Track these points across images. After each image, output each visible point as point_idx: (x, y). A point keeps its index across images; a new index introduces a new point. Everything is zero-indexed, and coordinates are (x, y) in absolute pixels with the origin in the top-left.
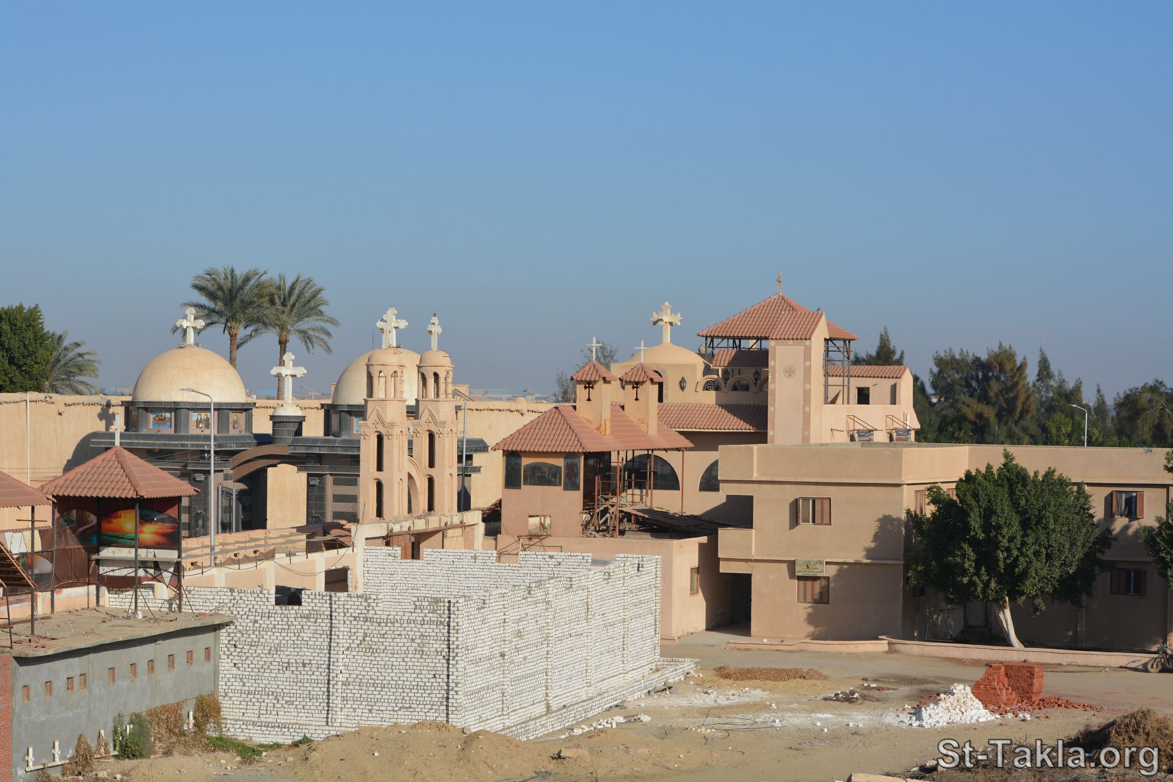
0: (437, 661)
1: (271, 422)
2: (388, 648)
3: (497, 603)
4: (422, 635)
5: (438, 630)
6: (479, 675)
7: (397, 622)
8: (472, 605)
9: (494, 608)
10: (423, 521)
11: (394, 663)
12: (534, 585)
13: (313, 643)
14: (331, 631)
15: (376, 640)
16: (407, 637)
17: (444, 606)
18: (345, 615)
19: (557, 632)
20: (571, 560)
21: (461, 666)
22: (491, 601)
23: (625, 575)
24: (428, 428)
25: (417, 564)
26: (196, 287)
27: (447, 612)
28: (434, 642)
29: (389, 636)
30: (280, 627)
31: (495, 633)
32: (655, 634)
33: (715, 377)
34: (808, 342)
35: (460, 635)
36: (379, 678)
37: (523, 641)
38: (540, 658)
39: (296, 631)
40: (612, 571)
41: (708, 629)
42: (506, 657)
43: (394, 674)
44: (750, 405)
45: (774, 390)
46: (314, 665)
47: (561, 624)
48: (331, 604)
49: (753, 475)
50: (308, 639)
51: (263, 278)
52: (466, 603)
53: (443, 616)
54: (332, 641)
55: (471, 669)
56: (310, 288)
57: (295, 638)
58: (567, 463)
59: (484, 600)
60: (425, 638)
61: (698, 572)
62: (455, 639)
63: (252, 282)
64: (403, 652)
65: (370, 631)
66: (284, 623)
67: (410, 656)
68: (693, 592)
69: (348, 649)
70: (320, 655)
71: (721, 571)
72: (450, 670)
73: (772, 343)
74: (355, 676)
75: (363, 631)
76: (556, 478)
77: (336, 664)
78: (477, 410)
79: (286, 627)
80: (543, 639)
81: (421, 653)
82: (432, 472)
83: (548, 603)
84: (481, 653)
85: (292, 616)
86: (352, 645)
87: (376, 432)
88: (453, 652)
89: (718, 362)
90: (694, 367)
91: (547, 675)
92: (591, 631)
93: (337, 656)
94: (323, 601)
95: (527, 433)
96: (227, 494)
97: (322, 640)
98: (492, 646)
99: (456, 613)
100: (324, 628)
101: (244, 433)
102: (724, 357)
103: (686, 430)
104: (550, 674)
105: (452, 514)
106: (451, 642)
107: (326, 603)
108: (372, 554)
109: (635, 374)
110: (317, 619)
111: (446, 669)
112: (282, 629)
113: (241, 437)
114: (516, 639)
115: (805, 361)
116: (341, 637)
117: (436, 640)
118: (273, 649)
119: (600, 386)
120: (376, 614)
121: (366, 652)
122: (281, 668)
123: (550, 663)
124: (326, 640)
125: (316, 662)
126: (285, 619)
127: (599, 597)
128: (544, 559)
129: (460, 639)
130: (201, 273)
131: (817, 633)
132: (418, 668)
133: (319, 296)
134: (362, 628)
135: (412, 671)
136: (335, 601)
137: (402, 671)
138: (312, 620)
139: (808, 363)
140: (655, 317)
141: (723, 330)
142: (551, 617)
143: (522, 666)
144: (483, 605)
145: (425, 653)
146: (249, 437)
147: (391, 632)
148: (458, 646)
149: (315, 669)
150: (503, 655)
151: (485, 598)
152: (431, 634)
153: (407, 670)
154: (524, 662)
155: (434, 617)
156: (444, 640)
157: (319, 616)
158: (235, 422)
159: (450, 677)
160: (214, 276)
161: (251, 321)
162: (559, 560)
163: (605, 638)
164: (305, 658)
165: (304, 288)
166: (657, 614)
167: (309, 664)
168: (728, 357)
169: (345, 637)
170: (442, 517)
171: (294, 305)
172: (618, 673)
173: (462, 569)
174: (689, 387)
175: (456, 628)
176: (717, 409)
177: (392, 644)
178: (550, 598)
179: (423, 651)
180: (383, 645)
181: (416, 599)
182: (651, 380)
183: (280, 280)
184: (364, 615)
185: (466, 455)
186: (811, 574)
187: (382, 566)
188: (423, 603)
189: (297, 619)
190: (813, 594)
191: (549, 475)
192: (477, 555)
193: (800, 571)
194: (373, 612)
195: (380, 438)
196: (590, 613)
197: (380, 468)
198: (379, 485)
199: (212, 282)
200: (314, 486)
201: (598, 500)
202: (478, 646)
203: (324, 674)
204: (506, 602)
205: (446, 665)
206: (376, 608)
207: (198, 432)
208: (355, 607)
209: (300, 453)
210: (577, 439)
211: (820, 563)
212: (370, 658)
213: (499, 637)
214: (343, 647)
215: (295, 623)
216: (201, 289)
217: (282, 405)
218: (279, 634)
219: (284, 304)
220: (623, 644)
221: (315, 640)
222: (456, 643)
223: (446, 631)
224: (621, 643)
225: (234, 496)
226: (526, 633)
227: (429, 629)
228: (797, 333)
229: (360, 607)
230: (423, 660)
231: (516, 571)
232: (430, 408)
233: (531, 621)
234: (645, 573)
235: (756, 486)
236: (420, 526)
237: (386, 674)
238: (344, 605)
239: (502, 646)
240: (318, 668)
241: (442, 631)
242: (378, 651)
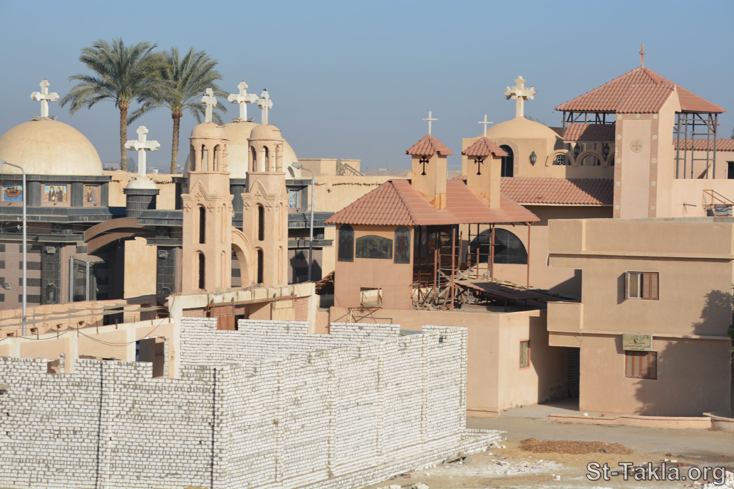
0: (203, 428)
1: (125, 195)
2: (156, 415)
3: (270, 371)
4: (188, 402)
5: (204, 398)
6: (247, 442)
7: (165, 389)
8: (240, 373)
9: (266, 376)
10: (248, 292)
11: (162, 430)
12: (314, 354)
13: (83, 411)
14: (101, 399)
15: (145, 407)
16: (174, 404)
17: (210, 374)
18: (115, 383)
19: (342, 401)
20: (380, 331)
21: (225, 432)
22: (263, 369)
23: (424, 345)
24: (258, 201)
25: (232, 335)
26: (85, 60)
27: (212, 379)
28: (200, 409)
29: (157, 403)
30: (52, 395)
31: (267, 401)
32: (461, 405)
33: (566, 151)
34: (655, 116)
35: (224, 402)
36: (148, 445)
37: (301, 409)
38: (321, 426)
39: (67, 399)
40: (408, 341)
41: (540, 403)
42: (280, 425)
43: (161, 441)
44: (600, 180)
45: (621, 164)
46: (84, 433)
47: (347, 393)
48: (101, 372)
49: (581, 249)
50: (79, 407)
51: (154, 51)
52: (233, 371)
53: (209, 383)
54: (102, 408)
55: (237, 436)
56: (204, 62)
57: (67, 406)
58: (398, 237)
59: (255, 368)
60: (191, 405)
61: (529, 346)
62: (220, 406)
63: (142, 55)
64: (170, 419)
65: (138, 399)
66: (56, 391)
67: (177, 423)
68: (523, 364)
69: (117, 416)
70: (91, 422)
71: (551, 344)
72: (215, 436)
73: (619, 117)
74: (123, 443)
75: (132, 398)
76: (387, 251)
77: (105, 431)
78: (365, 184)
79: (58, 395)
80: (325, 407)
81: (187, 420)
82: (262, 244)
83: (330, 372)
84: (250, 420)
85: (64, 384)
86: (122, 413)
87: (199, 204)
88: (218, 419)
89: (569, 136)
90: (544, 141)
91: (329, 443)
92: (382, 400)
93: (106, 424)
94: (95, 369)
95: (360, 206)
96: (80, 266)
97: (93, 407)
98: (264, 413)
99: (221, 380)
100: (95, 396)
101: (99, 206)
102: (575, 131)
103: (533, 204)
104: (332, 442)
105: (282, 286)
106: (216, 409)
107: (97, 371)
108: (189, 325)
109: (477, 148)
110: (88, 386)
111: (211, 435)
112: (54, 397)
113: (94, 210)
114: (292, 407)
115: (652, 134)
116: (111, 404)
117: (202, 407)
118: (45, 417)
119: (435, 160)
120: (145, 382)
121: (134, 419)
122: (52, 435)
123: (332, 431)
124: (96, 407)
125: (86, 429)
126: (57, 387)
127: (393, 367)
128: (354, 330)
129: (225, 406)
130: (90, 45)
131: (645, 409)
132: (185, 434)
133: (212, 70)
134: (131, 395)
135: (179, 438)
136: (106, 369)
137: (169, 438)
138: (83, 388)
139: (655, 137)
140: (509, 91)
141: (581, 103)
142: (334, 386)
143: (299, 434)
144: (254, 373)
145: (191, 420)
146: (104, 210)
147: (159, 400)
148: (222, 412)
149: (85, 437)
150: (276, 423)
151: (256, 366)
152: (197, 401)
153: (173, 436)
154: (302, 430)
155: (200, 384)
156: (209, 407)
157: (90, 384)
158: (90, 195)
159: (215, 444)
160: (102, 49)
161: (145, 95)
162: (368, 331)
163: (400, 408)
164: (76, 425)
165: (198, 61)
166: (463, 385)
167: (80, 431)
168: (579, 131)
169: (115, 405)
170: (270, 289)
171: (186, 79)
172: (415, 443)
173: (275, 340)
174: (539, 161)
175: (221, 395)
176: (566, 184)
177: (160, 411)
178: (333, 367)
179: (189, 418)
180: (151, 412)
181: (183, 367)
182: (493, 154)
183: (173, 54)
184: (133, 383)
185: (314, 229)
186: (639, 349)
187: (199, 337)
188: (190, 371)
189: (70, 387)
190: (641, 370)
191: (380, 248)
192: (290, 325)
193: (628, 345)
194: (142, 380)
195: (203, 211)
196: (380, 383)
197: (202, 240)
198: (202, 257)
199: (101, 55)
200: (163, 258)
201: (438, 273)
202: (247, 413)
203: (94, 441)
204: (280, 371)
205: (211, 432)
206: (145, 376)
207: (51, 205)
208: (125, 375)
209: (149, 226)
210: (407, 212)
211: (648, 337)
212: (139, 425)
213: (272, 404)
214: (113, 414)
215: (66, 391)
216: (89, 61)
217: (136, 179)
218: (50, 402)
219: (176, 78)
220: (422, 414)
221: (86, 407)
222: (221, 410)
223: (211, 398)
224: (419, 413)
225: (88, 269)
226: (304, 401)
227: (195, 396)
228: (645, 106)
229: (130, 375)
230: (190, 427)
231: (327, 342)
232: (260, 182)
233: (310, 390)
234: (448, 344)
235: (585, 260)
236: (245, 297)
237: (154, 441)
238: (114, 373)
239: (276, 414)
240: (88, 435)
241: (208, 398)
242: (147, 418)
